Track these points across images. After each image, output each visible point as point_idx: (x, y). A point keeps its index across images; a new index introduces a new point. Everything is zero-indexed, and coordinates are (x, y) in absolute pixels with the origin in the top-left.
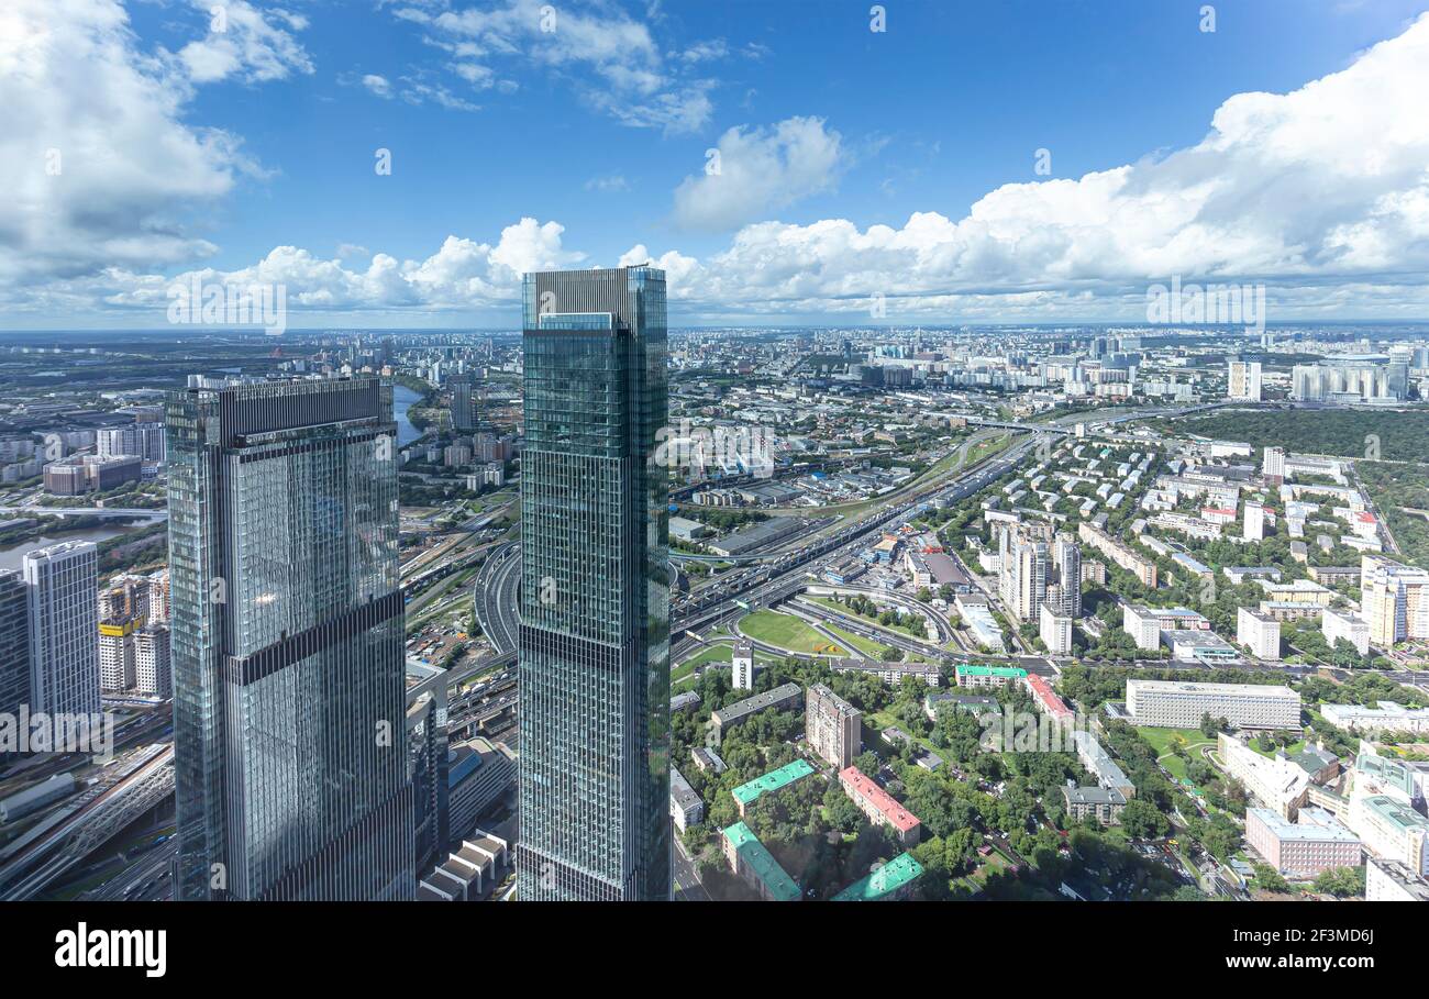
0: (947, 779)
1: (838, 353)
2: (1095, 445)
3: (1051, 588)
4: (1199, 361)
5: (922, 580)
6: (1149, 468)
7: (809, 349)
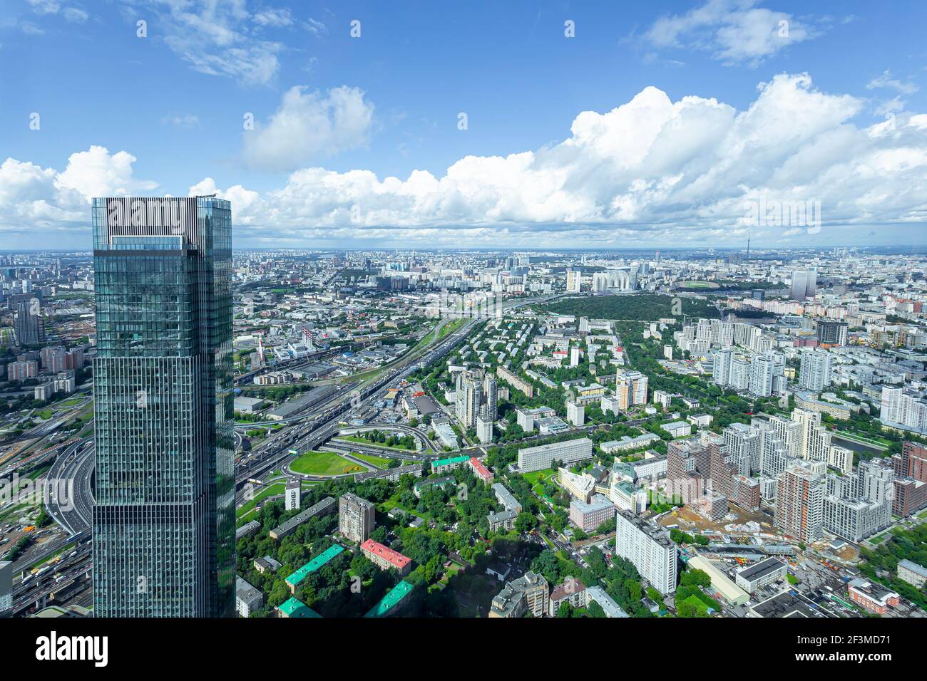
0: (427, 530)
1: (361, 268)
2: (506, 321)
3: (483, 407)
4: (555, 271)
5: (413, 414)
6: (531, 333)
7: (342, 265)
